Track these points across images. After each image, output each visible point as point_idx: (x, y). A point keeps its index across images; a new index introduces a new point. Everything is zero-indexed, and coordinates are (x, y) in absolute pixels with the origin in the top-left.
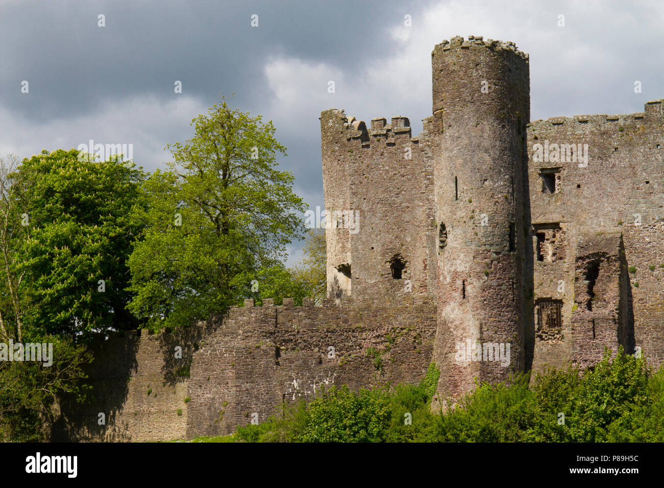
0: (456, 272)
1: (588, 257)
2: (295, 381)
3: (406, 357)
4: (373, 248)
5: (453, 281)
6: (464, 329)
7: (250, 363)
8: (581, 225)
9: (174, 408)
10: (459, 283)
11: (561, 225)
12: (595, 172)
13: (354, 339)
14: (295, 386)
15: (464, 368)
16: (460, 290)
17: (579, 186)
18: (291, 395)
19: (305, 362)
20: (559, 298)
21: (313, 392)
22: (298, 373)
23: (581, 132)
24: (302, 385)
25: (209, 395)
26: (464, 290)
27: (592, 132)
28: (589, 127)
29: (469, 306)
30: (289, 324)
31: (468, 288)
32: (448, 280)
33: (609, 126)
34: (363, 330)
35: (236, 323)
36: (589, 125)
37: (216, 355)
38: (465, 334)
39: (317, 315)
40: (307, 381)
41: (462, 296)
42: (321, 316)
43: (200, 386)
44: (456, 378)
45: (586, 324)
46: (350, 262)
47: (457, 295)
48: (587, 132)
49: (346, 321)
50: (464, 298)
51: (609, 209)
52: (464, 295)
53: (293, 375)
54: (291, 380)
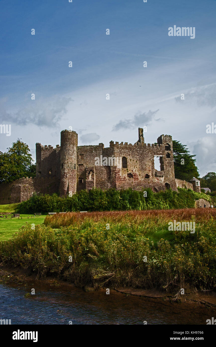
0: (65, 172)
1: (89, 170)
4: (46, 168)
6: (66, 183)
10: (65, 174)
11: (84, 165)
12: (90, 155)
17: (87, 158)
18: (31, 195)
27: (89, 148)
31: (67, 175)
32: (63, 174)
46: (41, 171)
47: (65, 177)
53: (32, 191)
54: (32, 192)
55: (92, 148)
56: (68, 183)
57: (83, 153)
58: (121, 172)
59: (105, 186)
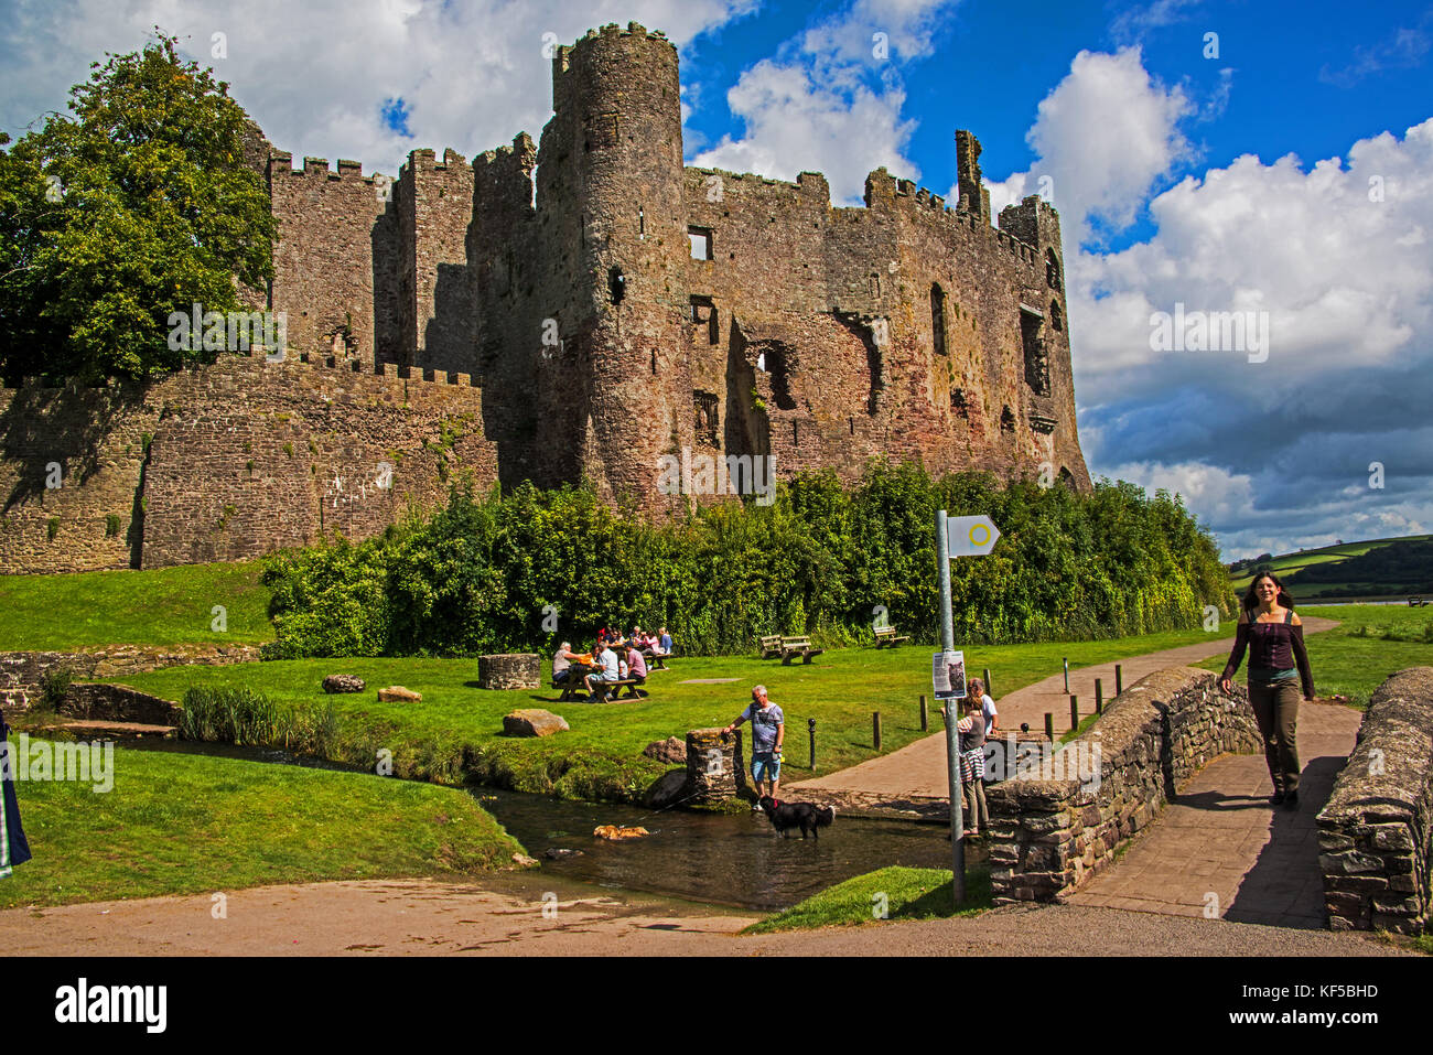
0: (642, 337)
1: (759, 343)
2: (337, 478)
3: (476, 457)
4: (305, 314)
5: (637, 349)
6: (653, 416)
7: (274, 445)
8: (735, 305)
9: (99, 514)
10: (647, 351)
11: (714, 301)
12: (750, 242)
13: (403, 425)
14: (338, 486)
15: (655, 470)
16: (648, 363)
17: (732, 256)
18: (331, 499)
19: (348, 452)
20: (714, 392)
21: (361, 497)
22: (341, 467)
23: (734, 190)
24: (347, 486)
25: (193, 494)
26: (653, 363)
27: (746, 193)
28: (743, 187)
29: (659, 386)
30: (316, 392)
31: (661, 360)
32: (628, 346)
33: (765, 190)
34: (409, 413)
35: (234, 381)
36: (744, 183)
37: (210, 427)
38: (655, 424)
39: (353, 384)
40: (354, 480)
41: (651, 371)
42: (358, 386)
43: (175, 478)
44: (642, 483)
45: (787, 425)
47: (644, 368)
48: (742, 193)
49: (388, 398)
50: (654, 373)
51: (766, 290)
52: (654, 370)
53: (335, 469)
54: (332, 476)
55: (761, 198)
56: (667, 419)
57: (707, 220)
58: (929, 379)
59: (853, 462)
